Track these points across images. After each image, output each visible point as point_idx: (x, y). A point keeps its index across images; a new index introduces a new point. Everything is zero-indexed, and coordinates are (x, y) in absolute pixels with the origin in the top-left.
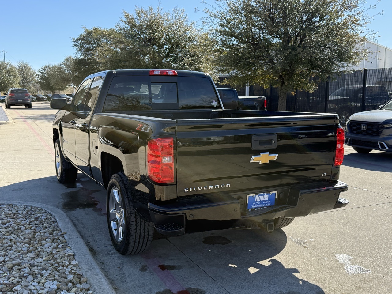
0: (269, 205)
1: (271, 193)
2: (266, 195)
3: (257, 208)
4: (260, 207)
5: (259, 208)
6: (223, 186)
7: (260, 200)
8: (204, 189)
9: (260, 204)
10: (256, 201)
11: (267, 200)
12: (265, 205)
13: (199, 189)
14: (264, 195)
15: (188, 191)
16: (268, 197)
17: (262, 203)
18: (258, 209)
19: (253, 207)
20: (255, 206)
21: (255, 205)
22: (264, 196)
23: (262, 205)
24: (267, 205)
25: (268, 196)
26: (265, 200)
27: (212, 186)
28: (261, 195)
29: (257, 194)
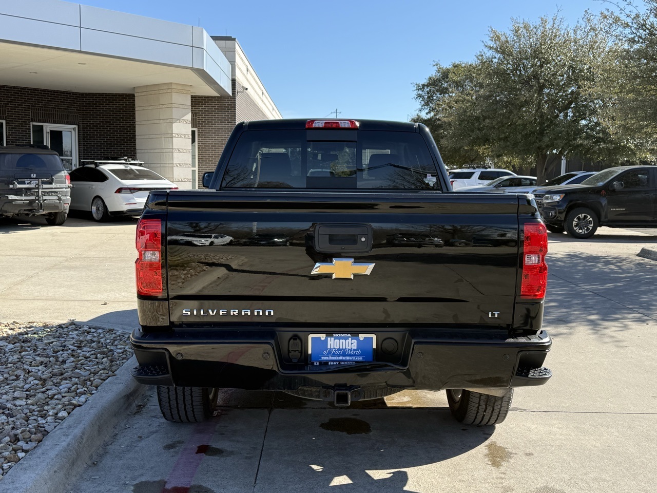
0: (359, 358)
1: (362, 337)
2: (350, 339)
3: (333, 361)
4: (340, 361)
5: (337, 363)
6: (258, 313)
7: (338, 348)
8: (221, 313)
9: (339, 355)
10: (329, 347)
11: (354, 350)
12: (351, 358)
13: (211, 313)
14: (346, 339)
15: (189, 313)
16: (355, 344)
17: (344, 354)
18: (335, 363)
19: (325, 358)
20: (327, 358)
21: (328, 354)
22: (347, 341)
23: (344, 358)
24: (354, 358)
25: (355, 341)
26: (349, 349)
27: (237, 311)
28: (339, 338)
29: (329, 334)
